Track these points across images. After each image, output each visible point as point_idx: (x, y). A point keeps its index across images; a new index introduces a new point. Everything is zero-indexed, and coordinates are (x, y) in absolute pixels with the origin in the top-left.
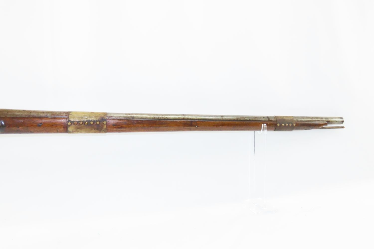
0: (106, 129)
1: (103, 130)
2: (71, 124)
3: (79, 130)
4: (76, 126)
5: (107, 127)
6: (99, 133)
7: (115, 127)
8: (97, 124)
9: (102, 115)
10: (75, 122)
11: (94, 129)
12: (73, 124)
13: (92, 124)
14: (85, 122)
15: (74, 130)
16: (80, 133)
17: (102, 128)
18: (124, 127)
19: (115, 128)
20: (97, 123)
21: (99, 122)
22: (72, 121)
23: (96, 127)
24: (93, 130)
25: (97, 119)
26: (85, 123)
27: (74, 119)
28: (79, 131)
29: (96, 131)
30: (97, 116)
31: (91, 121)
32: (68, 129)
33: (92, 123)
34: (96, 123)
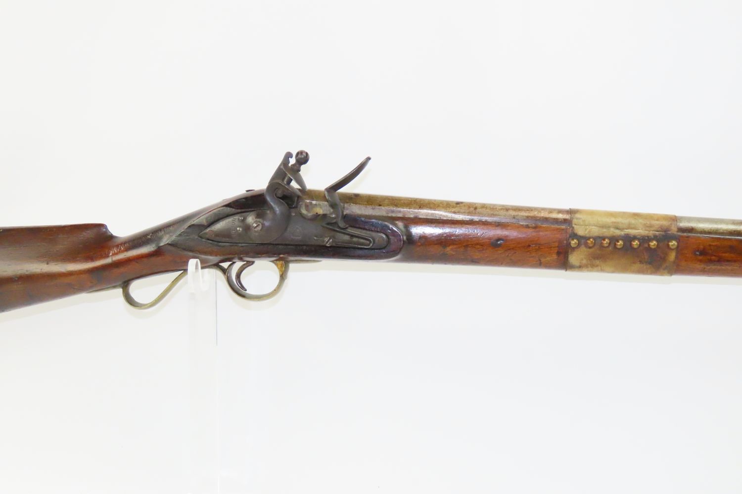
0: (674, 262)
1: (664, 266)
2: (579, 245)
3: (597, 262)
4: (591, 250)
5: (677, 257)
6: (652, 273)
7: (701, 258)
8: (649, 249)
9: (665, 223)
10: (589, 238)
11: (641, 262)
12: (583, 246)
13: (635, 247)
14: (618, 242)
15: (584, 262)
16: (598, 271)
17: (664, 259)
18: (728, 261)
19: (701, 261)
20: (649, 245)
21: (657, 241)
22: (580, 236)
23: (646, 256)
24: (637, 266)
25: (651, 233)
26: (615, 244)
27: (588, 231)
28: (597, 266)
29: (644, 266)
30: (651, 226)
31: (635, 238)
32: (568, 257)
33: (636, 243)
34: (646, 245)
